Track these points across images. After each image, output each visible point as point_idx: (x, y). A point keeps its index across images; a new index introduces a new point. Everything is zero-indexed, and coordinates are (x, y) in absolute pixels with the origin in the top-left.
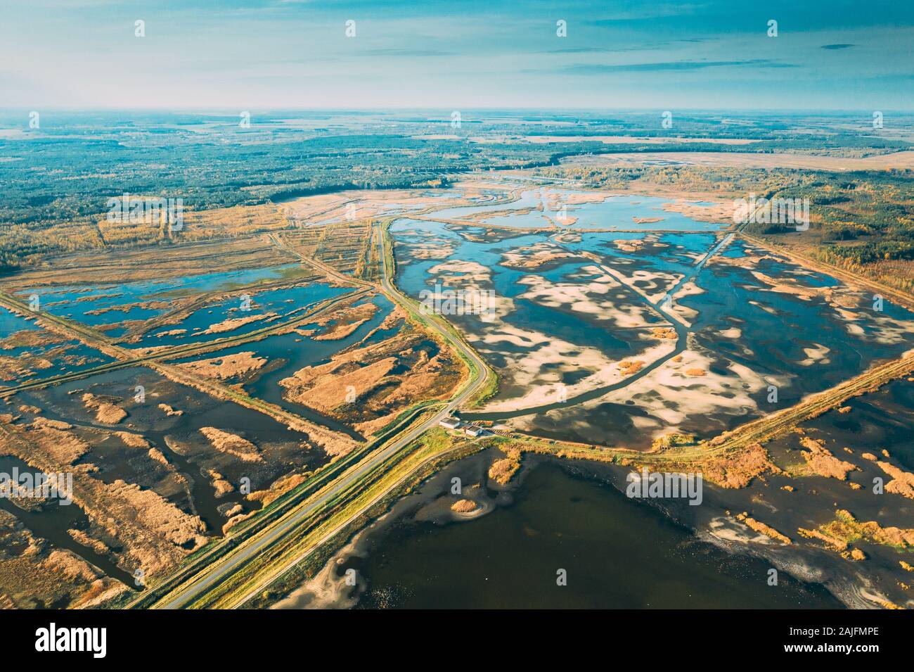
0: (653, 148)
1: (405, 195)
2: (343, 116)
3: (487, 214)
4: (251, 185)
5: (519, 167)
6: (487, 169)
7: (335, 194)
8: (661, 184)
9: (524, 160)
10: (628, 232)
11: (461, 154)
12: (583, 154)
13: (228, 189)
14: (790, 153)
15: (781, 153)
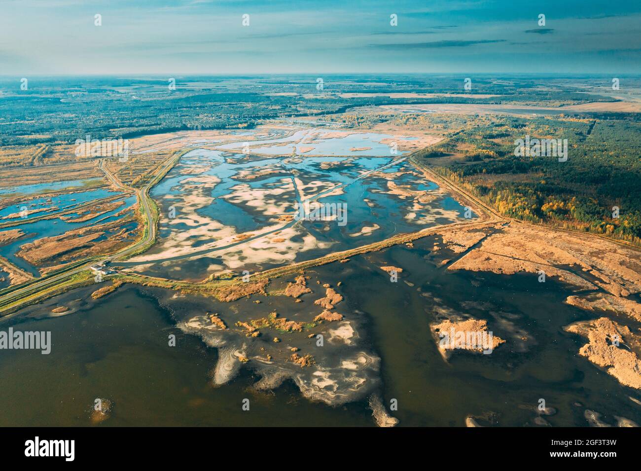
0: (419, 101)
1: (216, 134)
2: (233, 80)
3: (258, 145)
4: (119, 128)
5: (312, 114)
6: (290, 116)
7: (172, 133)
8: (397, 125)
9: (322, 110)
10: (338, 157)
11: (283, 106)
12: (368, 105)
13: (100, 131)
14: (512, 104)
15: (506, 104)
